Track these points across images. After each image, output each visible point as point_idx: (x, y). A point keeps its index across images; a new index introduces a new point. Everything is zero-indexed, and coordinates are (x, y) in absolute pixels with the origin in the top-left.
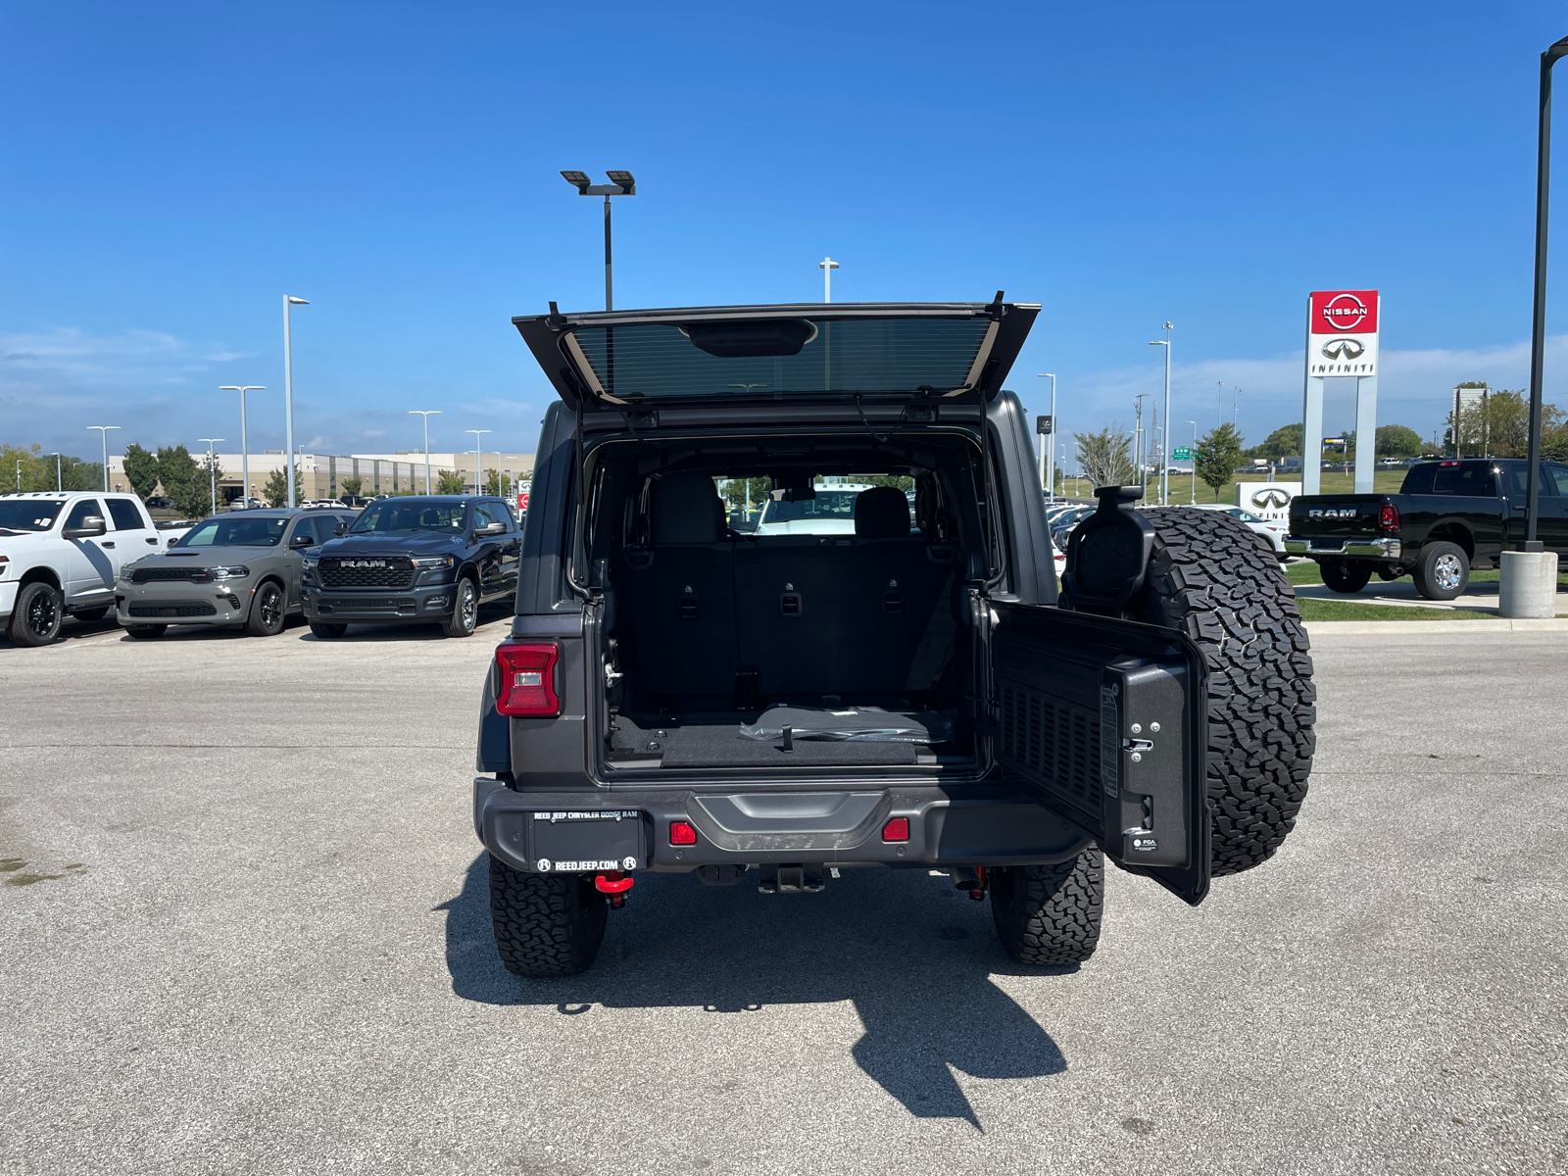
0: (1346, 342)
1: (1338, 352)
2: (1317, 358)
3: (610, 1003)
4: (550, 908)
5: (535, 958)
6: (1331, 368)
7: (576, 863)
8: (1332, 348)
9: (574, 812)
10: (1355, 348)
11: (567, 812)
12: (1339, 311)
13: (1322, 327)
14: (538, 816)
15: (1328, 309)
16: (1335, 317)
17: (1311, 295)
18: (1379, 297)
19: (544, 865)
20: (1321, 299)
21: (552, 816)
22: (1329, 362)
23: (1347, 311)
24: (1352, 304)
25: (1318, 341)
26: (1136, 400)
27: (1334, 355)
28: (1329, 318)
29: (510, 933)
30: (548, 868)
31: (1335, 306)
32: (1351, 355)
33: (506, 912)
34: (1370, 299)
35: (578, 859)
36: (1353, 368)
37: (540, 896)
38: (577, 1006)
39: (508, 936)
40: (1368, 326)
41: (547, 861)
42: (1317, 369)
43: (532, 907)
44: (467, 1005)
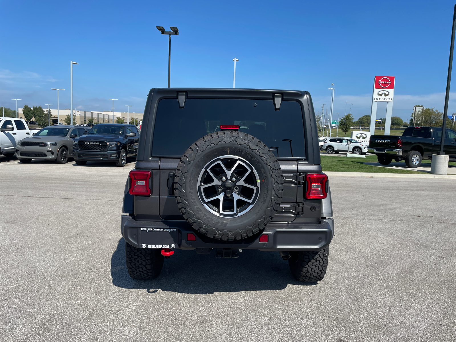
0: (385, 91)
1: (382, 94)
2: (376, 96)
3: (164, 289)
4: (145, 258)
5: (140, 274)
6: (380, 99)
7: (155, 246)
8: (380, 93)
9: (155, 228)
10: (387, 93)
11: (152, 228)
12: (383, 82)
13: (378, 86)
14: (142, 229)
15: (380, 81)
16: (382, 84)
17: (376, 77)
18: (395, 79)
19: (144, 246)
20: (378, 78)
21: (147, 229)
22: (379, 97)
23: (385, 82)
24: (387, 80)
25: (376, 91)
26: (322, 106)
27: (381, 95)
28: (380, 84)
29: (132, 266)
30: (145, 247)
31: (382, 81)
32: (386, 95)
33: (131, 259)
34: (392, 79)
35: (156, 244)
36: (386, 99)
37: (142, 254)
38: (153, 290)
39: (131, 267)
40: (391, 87)
41: (145, 244)
42: (376, 99)
43: (140, 258)
44: (117, 288)
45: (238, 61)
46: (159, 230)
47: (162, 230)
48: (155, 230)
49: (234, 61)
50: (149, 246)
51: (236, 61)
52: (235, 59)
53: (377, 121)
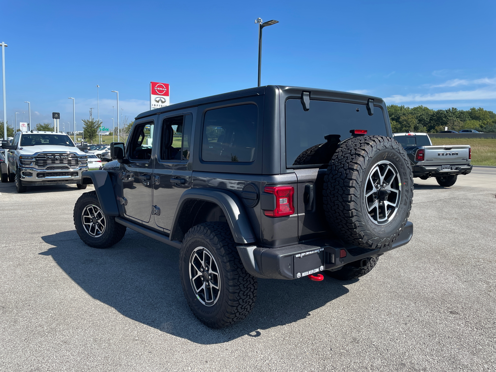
0: (161, 98)
1: (159, 101)
2: (153, 102)
6: (157, 105)
7: (308, 272)
8: (158, 99)
9: (307, 252)
10: (163, 100)
11: (305, 252)
12: (159, 89)
13: (154, 93)
15: (156, 87)
16: (158, 90)
17: (151, 82)
18: (169, 86)
19: (299, 275)
20: (154, 84)
21: (301, 255)
22: (156, 103)
23: (161, 89)
24: (163, 87)
25: (153, 97)
26: (90, 110)
27: (158, 102)
28: (156, 90)
29: (238, 310)
30: (300, 276)
31: (158, 87)
32: (163, 102)
34: (167, 86)
35: (308, 270)
38: (254, 333)
40: (167, 94)
41: (299, 273)
42: (153, 105)
45: (7, 46)
46: (311, 253)
47: (313, 252)
48: (308, 253)
49: (1, 45)
50: (304, 274)
51: (5, 46)
52: (3, 44)
53: (147, 128)
